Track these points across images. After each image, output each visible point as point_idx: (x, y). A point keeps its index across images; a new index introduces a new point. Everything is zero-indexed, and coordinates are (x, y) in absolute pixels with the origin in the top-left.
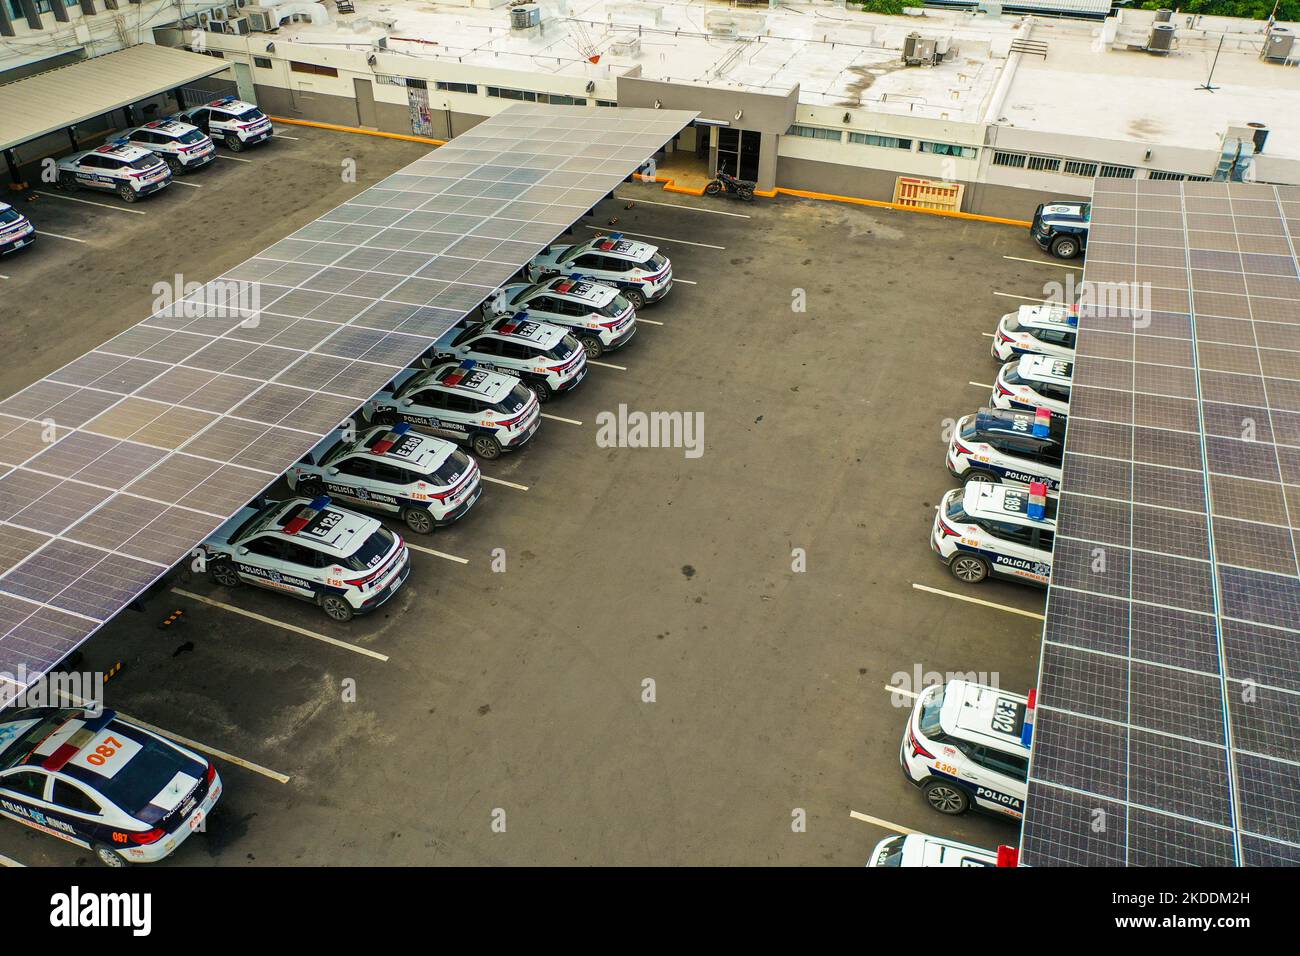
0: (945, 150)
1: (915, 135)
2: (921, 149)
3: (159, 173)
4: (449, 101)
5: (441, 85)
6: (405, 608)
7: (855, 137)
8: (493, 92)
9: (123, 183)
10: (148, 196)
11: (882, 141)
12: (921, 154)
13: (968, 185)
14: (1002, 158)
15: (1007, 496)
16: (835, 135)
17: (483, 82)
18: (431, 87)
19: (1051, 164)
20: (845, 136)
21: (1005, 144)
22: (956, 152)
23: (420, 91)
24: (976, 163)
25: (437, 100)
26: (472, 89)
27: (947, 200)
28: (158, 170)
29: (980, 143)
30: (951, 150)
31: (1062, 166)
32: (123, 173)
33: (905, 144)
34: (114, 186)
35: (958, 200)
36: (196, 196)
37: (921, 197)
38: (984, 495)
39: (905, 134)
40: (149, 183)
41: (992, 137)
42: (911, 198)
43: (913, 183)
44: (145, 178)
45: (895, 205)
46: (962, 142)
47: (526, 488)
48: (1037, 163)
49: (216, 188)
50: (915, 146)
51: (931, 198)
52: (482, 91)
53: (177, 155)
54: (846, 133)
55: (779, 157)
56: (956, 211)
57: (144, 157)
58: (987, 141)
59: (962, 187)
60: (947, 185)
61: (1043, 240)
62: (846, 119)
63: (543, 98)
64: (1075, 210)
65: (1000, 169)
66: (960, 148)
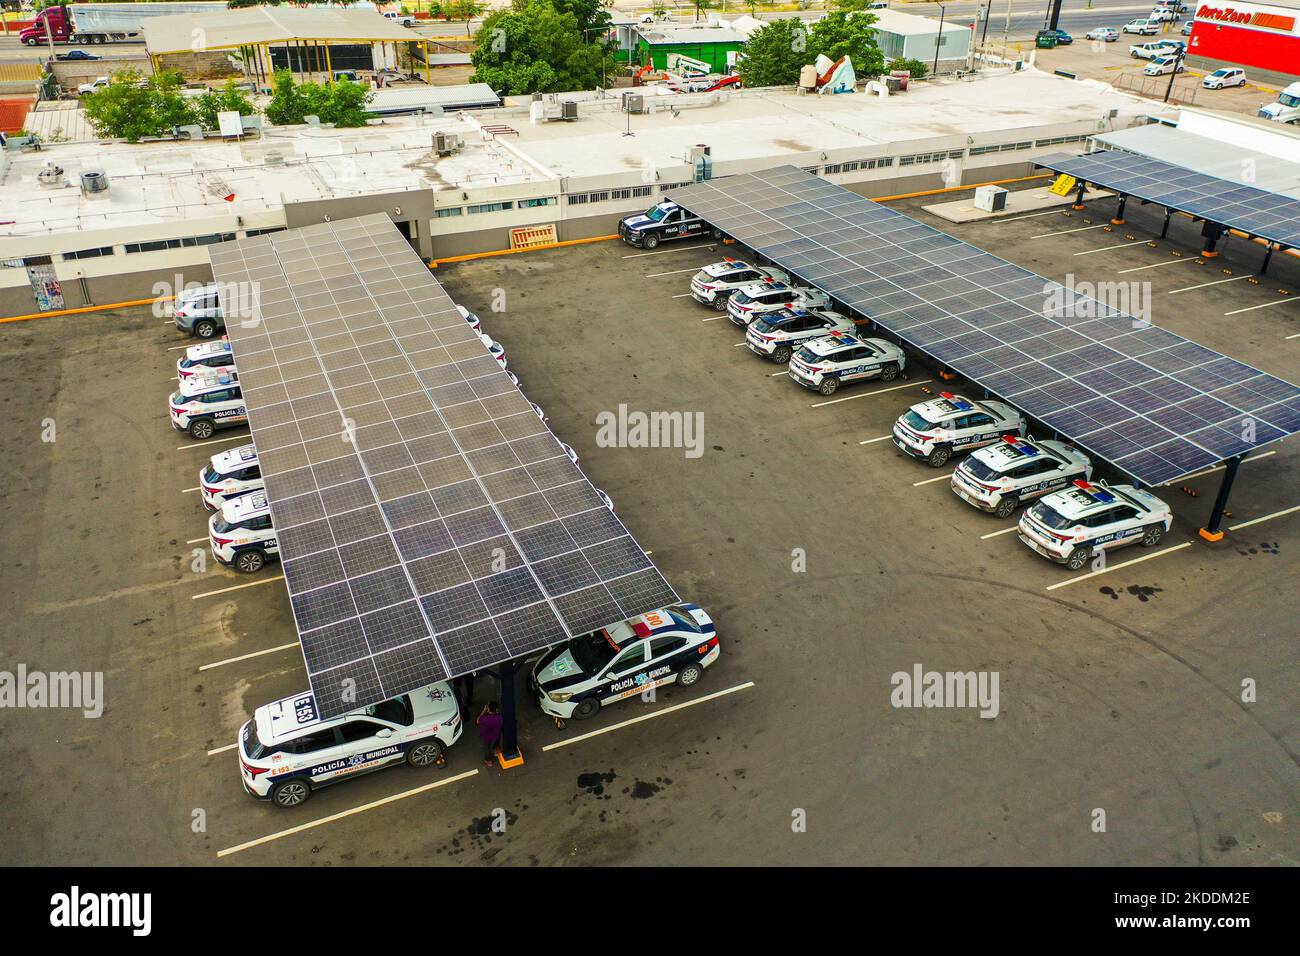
0: (536, 203)
1: (513, 197)
2: (520, 207)
4: (83, 269)
5: (67, 256)
7: (473, 209)
8: (131, 249)
11: (490, 207)
12: (521, 210)
13: (556, 223)
14: (573, 200)
16: (461, 210)
17: (118, 244)
18: (57, 260)
19: (604, 196)
20: (465, 210)
21: (573, 190)
22: (543, 202)
23: (44, 267)
24: (558, 207)
25: (65, 271)
26: (108, 251)
27: (548, 237)
29: (557, 192)
30: (539, 202)
31: (610, 195)
33: (507, 206)
35: (554, 235)
37: (530, 240)
39: (506, 199)
41: (565, 187)
42: (524, 242)
43: (522, 232)
45: (513, 250)
46: (547, 194)
48: (595, 197)
50: (516, 205)
51: (539, 238)
52: (120, 251)
54: (466, 208)
55: (432, 237)
56: (556, 243)
58: (562, 190)
59: (554, 226)
60: (545, 227)
61: (637, 241)
62: (465, 197)
63: (189, 242)
64: (644, 218)
65: (573, 206)
66: (545, 199)
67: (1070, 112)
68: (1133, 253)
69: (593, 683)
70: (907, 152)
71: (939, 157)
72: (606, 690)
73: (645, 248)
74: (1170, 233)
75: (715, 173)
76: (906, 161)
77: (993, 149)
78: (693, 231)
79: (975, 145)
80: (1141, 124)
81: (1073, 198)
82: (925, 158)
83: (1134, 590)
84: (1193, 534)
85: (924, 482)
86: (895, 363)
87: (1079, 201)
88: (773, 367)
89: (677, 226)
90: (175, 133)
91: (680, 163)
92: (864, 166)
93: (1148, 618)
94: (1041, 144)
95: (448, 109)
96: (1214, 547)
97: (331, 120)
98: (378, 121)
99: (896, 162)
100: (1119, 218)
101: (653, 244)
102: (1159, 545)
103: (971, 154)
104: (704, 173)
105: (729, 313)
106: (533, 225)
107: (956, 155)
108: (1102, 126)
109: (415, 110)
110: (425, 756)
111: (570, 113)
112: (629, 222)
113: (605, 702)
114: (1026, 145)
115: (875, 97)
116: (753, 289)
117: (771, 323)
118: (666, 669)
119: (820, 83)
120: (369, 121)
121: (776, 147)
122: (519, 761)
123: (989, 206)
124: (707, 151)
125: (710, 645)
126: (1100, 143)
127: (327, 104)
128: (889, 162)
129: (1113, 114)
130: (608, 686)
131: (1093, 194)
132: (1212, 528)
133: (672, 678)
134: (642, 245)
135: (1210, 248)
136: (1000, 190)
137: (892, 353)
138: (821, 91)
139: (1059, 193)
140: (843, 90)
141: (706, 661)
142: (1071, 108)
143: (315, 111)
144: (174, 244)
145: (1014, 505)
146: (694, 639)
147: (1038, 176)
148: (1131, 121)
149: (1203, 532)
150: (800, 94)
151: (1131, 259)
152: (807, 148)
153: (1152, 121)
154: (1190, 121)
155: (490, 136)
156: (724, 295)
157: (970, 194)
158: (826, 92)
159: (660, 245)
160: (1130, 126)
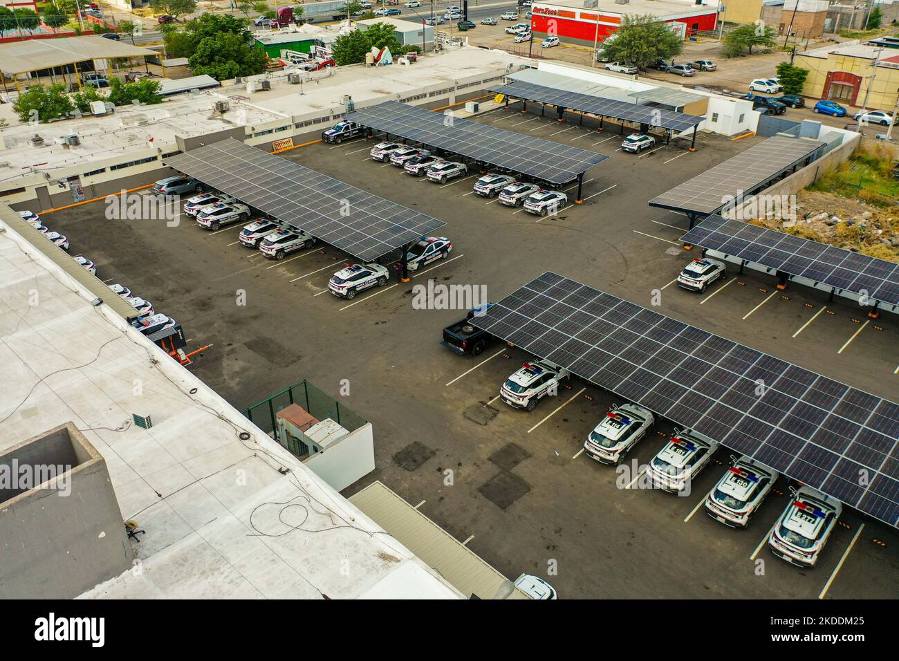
0: (282, 129)
1: (273, 127)
2: (276, 131)
4: (92, 180)
5: (86, 175)
7: (257, 135)
8: (113, 168)
11: (263, 133)
12: (276, 133)
13: (292, 137)
14: (298, 126)
16: (250, 136)
17: (107, 166)
18: (81, 177)
19: (310, 123)
20: (253, 135)
21: (297, 121)
23: (76, 181)
24: (292, 130)
25: (85, 182)
26: (103, 170)
27: (289, 144)
29: (291, 123)
30: (284, 129)
31: (313, 122)
33: (270, 132)
35: (292, 143)
37: (282, 146)
39: (270, 128)
41: (294, 120)
42: (279, 148)
43: (278, 143)
46: (287, 124)
48: (306, 124)
50: (274, 131)
51: (286, 145)
52: (108, 170)
56: (293, 146)
58: (293, 122)
59: (291, 139)
60: (287, 140)
61: (333, 141)
62: (253, 129)
63: (137, 163)
64: (334, 131)
65: (298, 129)
66: (286, 127)
67: (493, 66)
68: (533, 123)
69: (421, 257)
70: (431, 90)
71: (445, 91)
72: (425, 260)
73: (337, 144)
74: (545, 114)
75: (356, 108)
76: (432, 94)
77: (466, 86)
78: (355, 134)
79: (459, 85)
80: (523, 69)
81: (504, 104)
82: (439, 92)
83: (561, 218)
84: (574, 202)
85: (489, 203)
86: (464, 169)
87: (507, 105)
88: (418, 179)
89: (349, 132)
90: (67, 115)
91: (338, 105)
92: (415, 98)
93: (566, 223)
94: (485, 81)
95: (201, 89)
96: (580, 205)
97: (144, 101)
98: (167, 99)
99: (428, 95)
100: (524, 110)
101: (340, 141)
102: (565, 207)
103: (458, 89)
104: (351, 108)
105: (392, 162)
106: (283, 139)
107: (451, 90)
108: (508, 71)
109: (184, 91)
110: (382, 282)
111: (266, 87)
112: (327, 133)
113: (425, 263)
114: (479, 83)
115: (403, 66)
116: (401, 151)
117: (414, 162)
118: (439, 252)
119: (376, 61)
120: (163, 100)
121: (374, 94)
122: (408, 280)
123: (472, 111)
124: (350, 98)
125: (449, 244)
126: (508, 79)
127: (143, 93)
128: (425, 95)
129: (511, 65)
130: (425, 258)
131: (512, 101)
132: (579, 200)
133: (441, 256)
134: (335, 142)
135: (561, 118)
136: (476, 103)
137: (463, 166)
138: (377, 64)
139: (497, 102)
140: (387, 64)
141: (449, 250)
142: (492, 64)
143: (135, 97)
144: (131, 164)
145: (520, 202)
146: (445, 243)
147: (487, 96)
148: (519, 68)
149: (577, 202)
150: (368, 67)
151: (533, 125)
152: (389, 93)
153: (527, 67)
154: (543, 66)
155: (237, 102)
156: (386, 156)
157: (463, 106)
158: (380, 65)
159: (343, 142)
160: (519, 70)
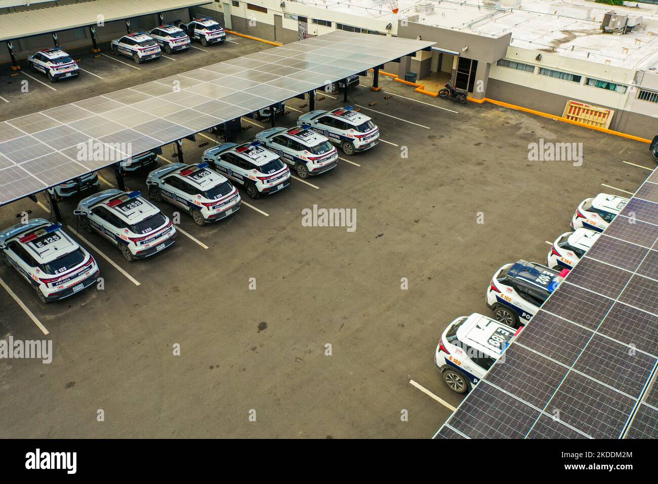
0: (604, 86)
1: (584, 73)
2: (587, 84)
3: (153, 50)
4: (317, 30)
5: (314, 21)
6: (83, 304)
7: (542, 71)
8: (339, 27)
9: (135, 53)
10: (146, 61)
11: (562, 75)
12: (587, 87)
13: (617, 111)
14: (645, 95)
15: (496, 332)
16: (530, 68)
17: (334, 20)
18: (309, 21)
20: (536, 70)
21: (649, 86)
22: (612, 87)
23: (304, 24)
24: (625, 97)
25: (312, 29)
26: (329, 24)
27: (600, 120)
28: (153, 48)
29: (630, 82)
30: (608, 86)
32: (135, 48)
33: (577, 79)
34: (131, 54)
35: (609, 121)
36: (170, 64)
37: (582, 115)
38: (478, 327)
39: (577, 72)
40: (147, 54)
41: (640, 79)
42: (575, 115)
43: (578, 106)
44: (144, 52)
45: (564, 118)
46: (616, 80)
47: (206, 247)
49: (182, 61)
50: (583, 80)
51: (589, 117)
52: (334, 26)
53: (169, 43)
54: (538, 68)
55: (489, 78)
56: (606, 128)
57: (147, 41)
58: (635, 81)
59: (612, 112)
60: (603, 111)
62: (539, 58)
66: (615, 85)
106: (593, 104)
144: (358, 30)
